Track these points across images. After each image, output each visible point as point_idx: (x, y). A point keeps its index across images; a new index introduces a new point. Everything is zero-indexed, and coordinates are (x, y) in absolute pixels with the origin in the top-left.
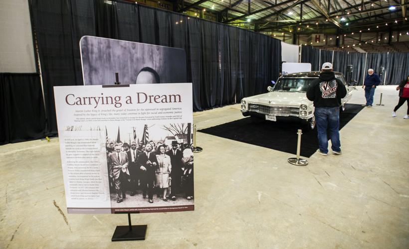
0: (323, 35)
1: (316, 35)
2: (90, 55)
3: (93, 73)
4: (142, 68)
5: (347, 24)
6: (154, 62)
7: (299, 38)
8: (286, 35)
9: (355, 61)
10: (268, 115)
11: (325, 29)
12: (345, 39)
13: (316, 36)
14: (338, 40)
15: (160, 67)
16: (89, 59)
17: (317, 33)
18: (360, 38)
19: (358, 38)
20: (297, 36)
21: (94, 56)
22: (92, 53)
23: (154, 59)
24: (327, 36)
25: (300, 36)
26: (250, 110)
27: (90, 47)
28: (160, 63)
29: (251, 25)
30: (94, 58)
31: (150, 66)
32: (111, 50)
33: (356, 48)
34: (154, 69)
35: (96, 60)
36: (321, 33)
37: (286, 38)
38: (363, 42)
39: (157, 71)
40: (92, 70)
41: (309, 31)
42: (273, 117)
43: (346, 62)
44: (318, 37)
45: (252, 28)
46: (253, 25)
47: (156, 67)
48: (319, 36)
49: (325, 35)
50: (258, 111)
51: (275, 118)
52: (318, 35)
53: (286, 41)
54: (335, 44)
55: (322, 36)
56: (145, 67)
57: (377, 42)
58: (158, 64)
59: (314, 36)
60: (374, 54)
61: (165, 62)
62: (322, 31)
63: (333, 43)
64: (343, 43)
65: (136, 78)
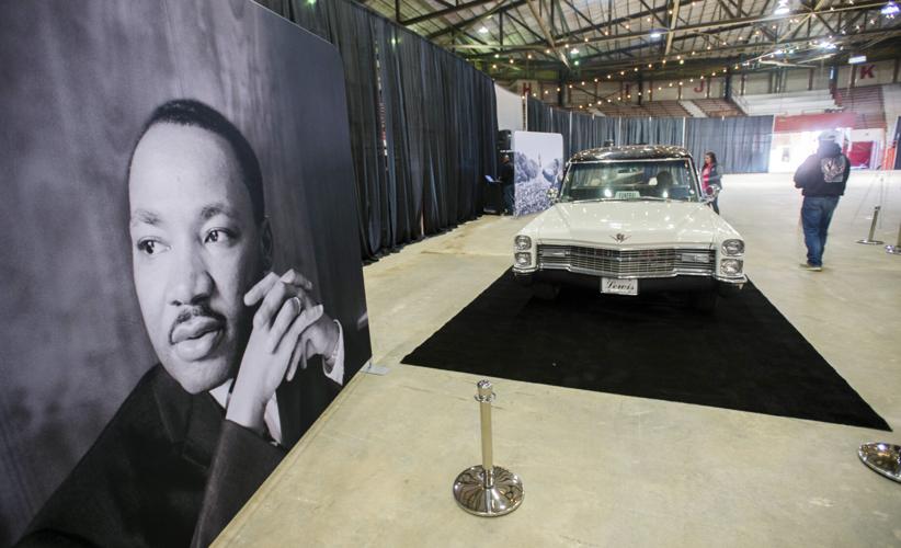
0: (536, 82)
1: (525, 81)
4: (160, 99)
5: (577, 63)
6: (227, 78)
10: (609, 277)
11: (539, 70)
12: (572, 93)
13: (525, 84)
14: (560, 95)
15: (255, 108)
17: (525, 78)
18: (596, 92)
19: (592, 92)
23: (224, 60)
24: (542, 84)
26: (542, 266)
28: (252, 88)
31: (208, 97)
34: (229, 113)
36: (532, 78)
39: (242, 128)
41: (513, 74)
42: (627, 284)
44: (527, 86)
47: (236, 105)
48: (530, 85)
49: (539, 83)
50: (568, 267)
51: (635, 284)
52: (527, 82)
54: (556, 101)
55: (535, 86)
56: (177, 95)
58: (243, 92)
59: (520, 83)
61: (274, 88)
62: (533, 74)
63: (553, 100)
64: (570, 101)
65: (121, 174)
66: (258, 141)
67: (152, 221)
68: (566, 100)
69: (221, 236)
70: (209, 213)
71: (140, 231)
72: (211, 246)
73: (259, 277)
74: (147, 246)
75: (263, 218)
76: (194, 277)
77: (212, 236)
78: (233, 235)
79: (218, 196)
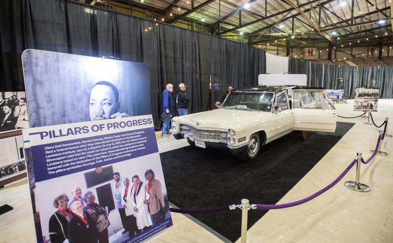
0: (316, 49)
2: (34, 68)
3: (38, 85)
5: (339, 38)
7: (292, 51)
8: (280, 49)
9: (347, 74)
11: (317, 43)
12: (337, 53)
13: (309, 50)
14: (329, 55)
15: (119, 81)
16: (32, 72)
17: (310, 47)
18: (352, 53)
19: (349, 53)
20: (291, 49)
21: (39, 69)
22: (37, 66)
24: (319, 49)
25: (294, 49)
27: (34, 60)
28: (119, 77)
29: (244, 38)
30: (39, 71)
32: (60, 64)
33: (347, 62)
35: (42, 73)
36: (314, 47)
37: (279, 52)
38: (354, 56)
39: (115, 85)
40: (37, 83)
41: (302, 45)
42: (202, 143)
43: (337, 75)
44: (311, 51)
45: (246, 41)
46: (246, 38)
47: (114, 81)
48: (312, 50)
49: (317, 49)
51: (204, 144)
52: (311, 49)
53: (279, 55)
54: (327, 58)
55: (314, 50)
57: (368, 56)
59: (306, 50)
60: (365, 68)
61: (125, 76)
62: (315, 45)
63: (326, 57)
64: (335, 57)
65: (90, 91)
66: (118, 88)
67: (94, 100)
68: (333, 56)
69: (107, 104)
70: (105, 100)
71: (91, 101)
72: (104, 105)
73: (115, 112)
74: (92, 104)
75: (118, 101)
76: (100, 110)
77: (105, 104)
78: (110, 104)
79: (108, 97)
